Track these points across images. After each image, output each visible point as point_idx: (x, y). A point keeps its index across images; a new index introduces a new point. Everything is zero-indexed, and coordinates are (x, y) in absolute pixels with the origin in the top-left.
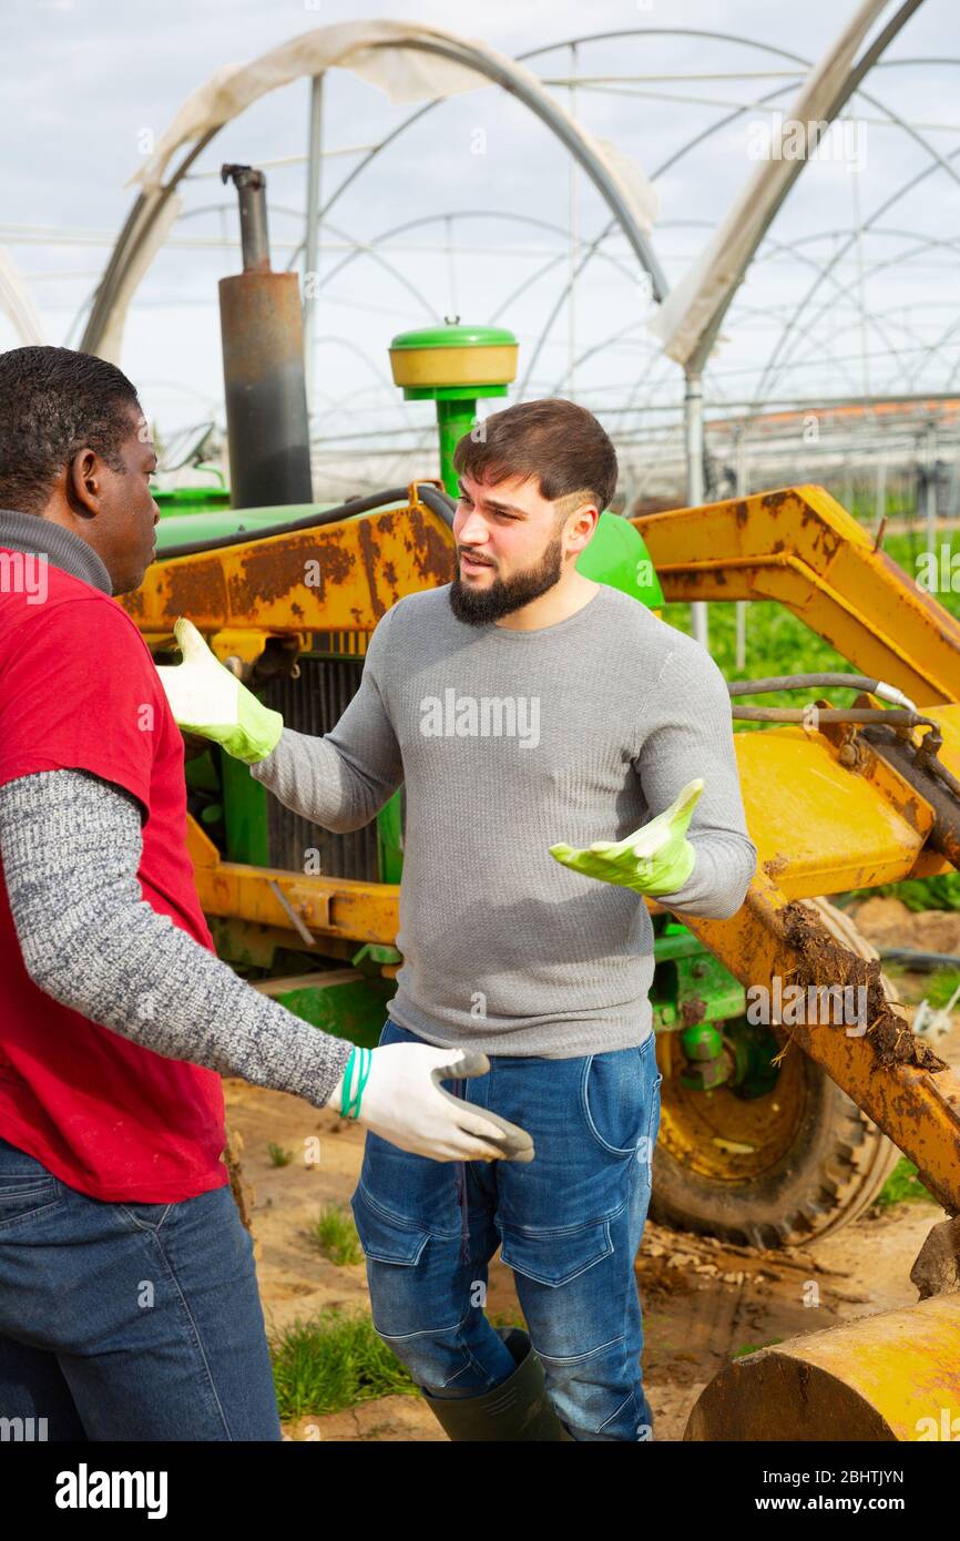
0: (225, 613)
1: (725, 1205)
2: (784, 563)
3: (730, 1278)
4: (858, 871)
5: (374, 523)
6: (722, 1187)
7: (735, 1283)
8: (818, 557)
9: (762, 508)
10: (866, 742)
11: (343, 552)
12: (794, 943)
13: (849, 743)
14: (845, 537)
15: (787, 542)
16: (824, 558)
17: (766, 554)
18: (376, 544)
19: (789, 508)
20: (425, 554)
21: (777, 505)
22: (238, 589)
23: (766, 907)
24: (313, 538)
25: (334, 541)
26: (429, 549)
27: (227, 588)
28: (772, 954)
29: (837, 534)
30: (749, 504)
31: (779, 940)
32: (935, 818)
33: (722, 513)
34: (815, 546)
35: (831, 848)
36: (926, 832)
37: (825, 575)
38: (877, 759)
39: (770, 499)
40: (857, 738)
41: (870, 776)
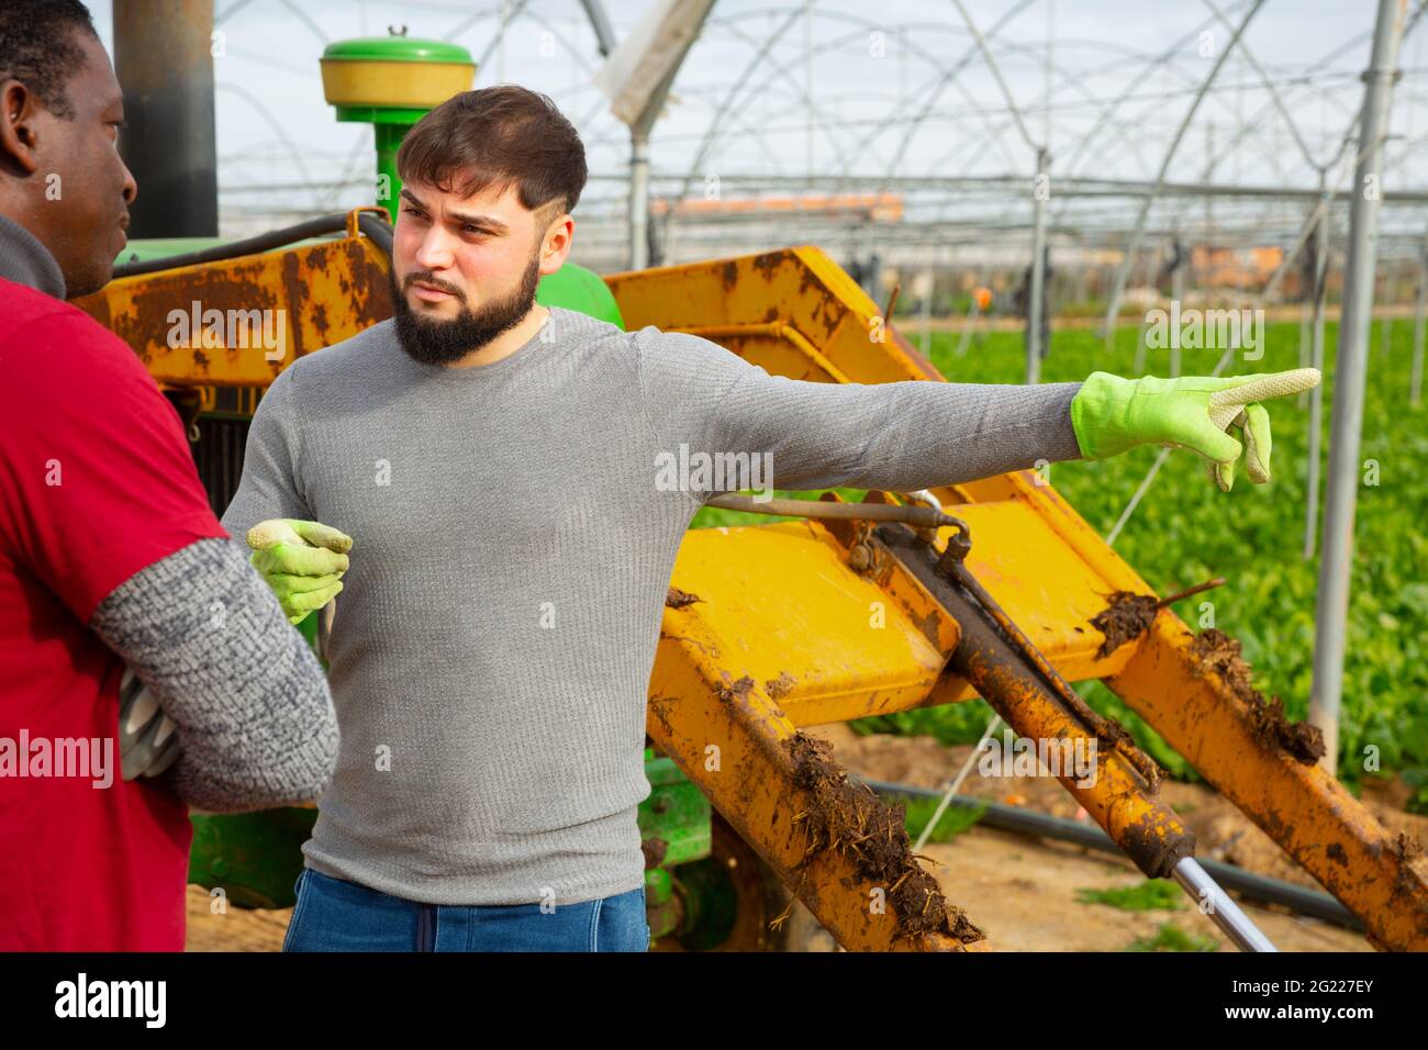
2: (778, 334)
4: (868, 697)
5: (302, 257)
8: (817, 329)
9: (754, 269)
10: (881, 543)
11: (262, 291)
12: (804, 782)
13: (862, 544)
14: (851, 307)
15: (782, 310)
16: (826, 330)
17: (756, 323)
18: (304, 282)
19: (787, 270)
20: (364, 297)
21: (772, 266)
22: (126, 330)
23: (770, 736)
24: (224, 272)
25: (251, 277)
26: (371, 289)
28: (775, 794)
29: (841, 302)
30: (739, 265)
31: (786, 777)
32: (960, 636)
33: (706, 273)
34: (814, 316)
35: (843, 667)
36: (949, 651)
37: (824, 350)
38: (894, 564)
39: (764, 260)
40: (872, 539)
41: (885, 583)
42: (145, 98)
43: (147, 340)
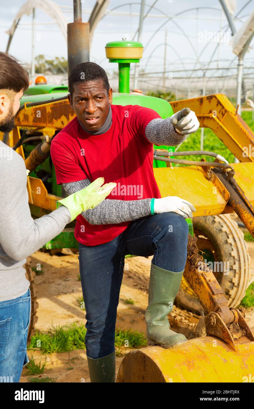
0: (46, 122)
1: (195, 303)
2: (211, 117)
3: (191, 324)
4: (205, 211)
6: (195, 298)
7: (192, 326)
8: (220, 116)
9: (207, 100)
10: (213, 172)
13: (208, 172)
14: (228, 110)
15: (213, 111)
16: (222, 116)
17: (207, 114)
19: (214, 100)
21: (210, 99)
22: (49, 115)
27: (47, 115)
29: (225, 109)
30: (203, 98)
32: (230, 196)
33: (197, 101)
34: (220, 112)
35: (195, 203)
36: (227, 200)
37: (222, 121)
38: (216, 178)
39: (209, 97)
40: (211, 171)
41: (214, 182)
42: (73, 57)
43: (53, 119)
